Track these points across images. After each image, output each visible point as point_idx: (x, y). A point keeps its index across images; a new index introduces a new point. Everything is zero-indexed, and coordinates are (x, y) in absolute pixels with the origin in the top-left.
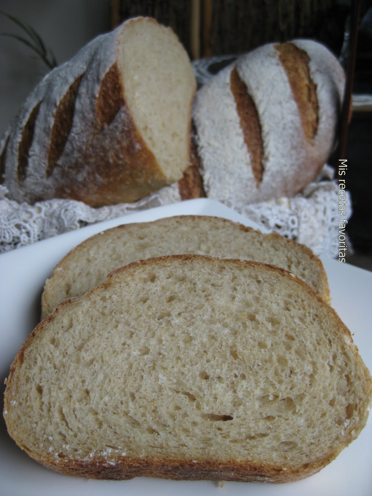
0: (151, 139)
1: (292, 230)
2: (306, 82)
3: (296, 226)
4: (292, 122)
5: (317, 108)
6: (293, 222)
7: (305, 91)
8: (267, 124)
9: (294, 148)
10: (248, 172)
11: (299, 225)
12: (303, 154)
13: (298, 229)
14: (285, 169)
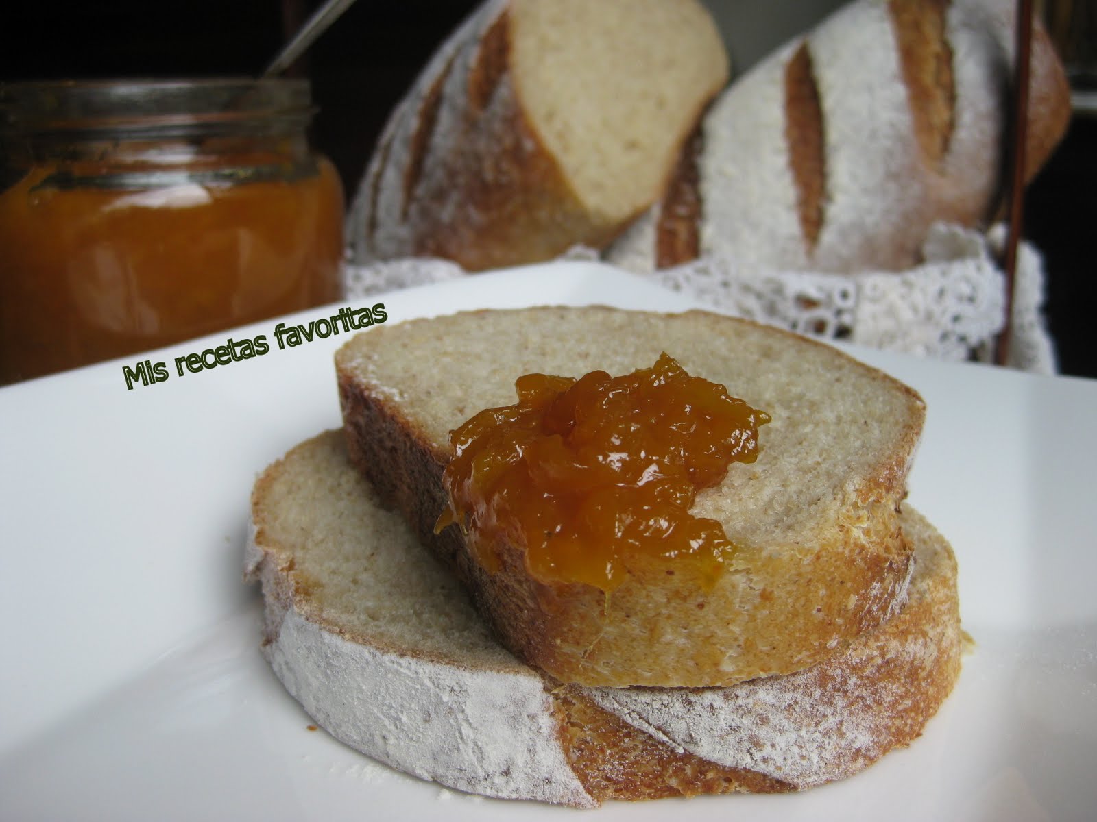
0: (561, 136)
1: (839, 312)
2: (935, 47)
3: (849, 303)
4: (892, 125)
5: (952, 98)
6: (845, 295)
7: (930, 66)
8: (837, 130)
9: (893, 176)
10: (789, 224)
11: (857, 303)
12: (915, 189)
13: (852, 311)
14: (870, 220)
